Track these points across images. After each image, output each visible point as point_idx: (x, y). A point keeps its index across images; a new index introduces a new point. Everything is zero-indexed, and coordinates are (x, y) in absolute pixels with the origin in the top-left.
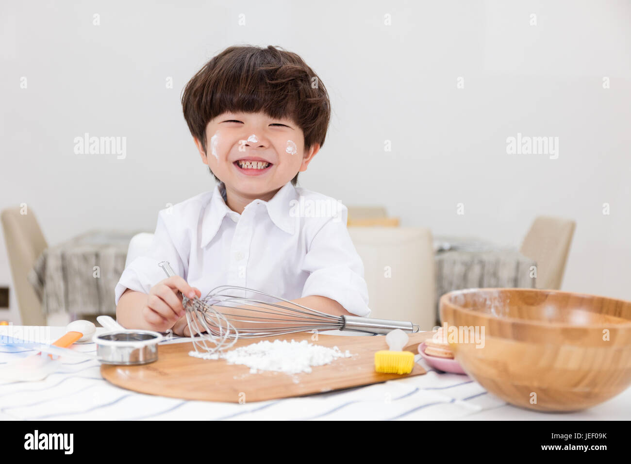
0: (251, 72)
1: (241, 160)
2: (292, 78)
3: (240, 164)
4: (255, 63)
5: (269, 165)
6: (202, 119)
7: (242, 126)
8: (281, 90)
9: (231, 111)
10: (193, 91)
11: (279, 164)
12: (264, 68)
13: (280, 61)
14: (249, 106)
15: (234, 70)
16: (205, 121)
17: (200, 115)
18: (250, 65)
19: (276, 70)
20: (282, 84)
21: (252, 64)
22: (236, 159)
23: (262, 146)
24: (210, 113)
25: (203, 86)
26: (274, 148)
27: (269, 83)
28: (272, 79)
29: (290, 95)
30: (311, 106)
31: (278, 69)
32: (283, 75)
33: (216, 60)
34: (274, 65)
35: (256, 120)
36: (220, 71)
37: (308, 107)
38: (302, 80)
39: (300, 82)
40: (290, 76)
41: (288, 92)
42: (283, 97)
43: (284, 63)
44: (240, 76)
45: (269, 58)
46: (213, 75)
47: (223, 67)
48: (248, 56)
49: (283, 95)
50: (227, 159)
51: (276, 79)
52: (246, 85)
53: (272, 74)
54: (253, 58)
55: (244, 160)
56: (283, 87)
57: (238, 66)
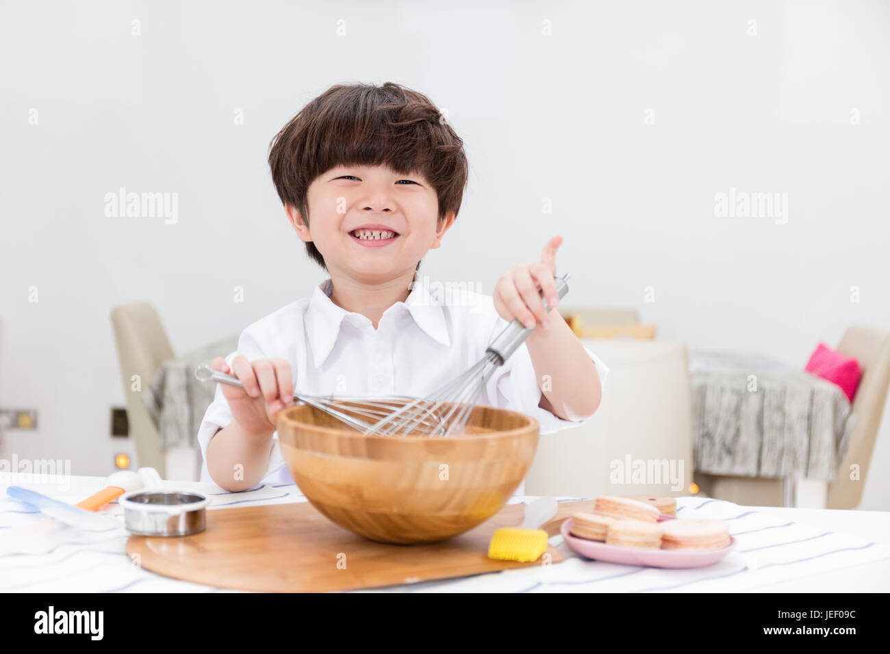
0: (368, 112)
1: (358, 230)
2: (421, 119)
3: (357, 235)
4: (373, 102)
5: (396, 235)
6: (303, 178)
7: (358, 185)
8: (408, 134)
9: (345, 165)
10: (290, 141)
11: (408, 233)
12: (385, 107)
13: (404, 99)
14: (367, 157)
15: (347, 111)
16: (307, 180)
17: (300, 174)
18: (366, 104)
19: (400, 110)
20: (409, 126)
21: (369, 102)
22: (351, 228)
23: (387, 210)
24: (315, 168)
25: (305, 132)
26: (403, 213)
27: (392, 125)
28: (397, 121)
29: (420, 141)
30: (444, 156)
31: (402, 108)
32: (408, 116)
33: (320, 101)
34: (396, 103)
35: (378, 176)
36: (327, 112)
37: (441, 158)
38: (432, 123)
39: (430, 126)
40: (418, 117)
41: (417, 137)
42: (410, 143)
43: (408, 102)
44: (355, 118)
45: (390, 95)
46: (319, 117)
47: (331, 107)
48: (363, 94)
49: (409, 141)
50: (340, 229)
51: (402, 121)
52: (363, 128)
53: (396, 114)
54: (370, 96)
55: (363, 229)
56: (410, 130)
57: (351, 106)
